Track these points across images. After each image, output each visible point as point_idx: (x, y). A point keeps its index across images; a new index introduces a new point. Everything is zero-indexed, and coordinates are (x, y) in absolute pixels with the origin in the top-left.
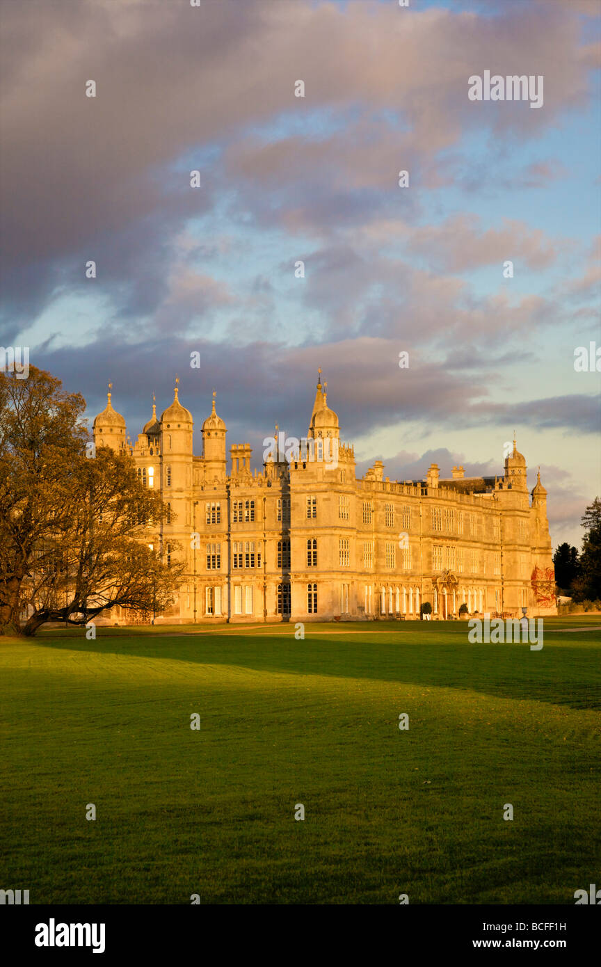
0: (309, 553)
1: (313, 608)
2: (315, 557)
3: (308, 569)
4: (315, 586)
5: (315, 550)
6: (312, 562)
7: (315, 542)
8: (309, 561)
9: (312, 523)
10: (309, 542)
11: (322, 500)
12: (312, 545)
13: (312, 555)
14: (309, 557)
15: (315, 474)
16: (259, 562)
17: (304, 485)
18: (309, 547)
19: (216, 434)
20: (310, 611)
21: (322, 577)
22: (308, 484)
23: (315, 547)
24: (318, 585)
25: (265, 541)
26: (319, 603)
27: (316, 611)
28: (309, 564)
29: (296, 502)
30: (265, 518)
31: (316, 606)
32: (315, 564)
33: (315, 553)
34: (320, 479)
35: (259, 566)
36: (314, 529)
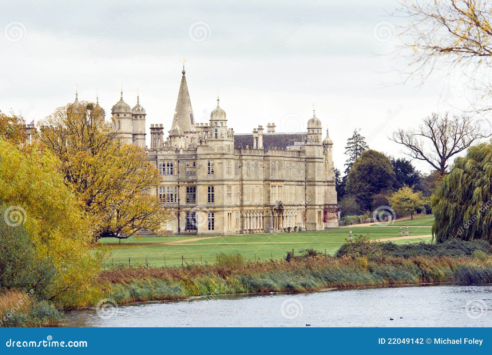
0: (209, 195)
1: (211, 227)
2: (213, 197)
3: (209, 204)
4: (213, 214)
5: (212, 193)
6: (211, 200)
7: (213, 188)
8: (209, 199)
9: (211, 177)
10: (209, 188)
11: (217, 164)
12: (211, 190)
13: (211, 196)
14: (209, 197)
15: (213, 148)
16: (176, 199)
17: (206, 154)
18: (209, 191)
19: (141, 117)
20: (209, 229)
21: (217, 209)
22: (209, 154)
23: (213, 191)
24: (214, 213)
25: (179, 186)
26: (215, 224)
27: (213, 229)
28: (209, 201)
29: (200, 164)
30: (179, 173)
31: (213, 226)
32: (213, 201)
33: (213, 195)
34: (216, 151)
35: (176, 201)
36: (212, 181)
